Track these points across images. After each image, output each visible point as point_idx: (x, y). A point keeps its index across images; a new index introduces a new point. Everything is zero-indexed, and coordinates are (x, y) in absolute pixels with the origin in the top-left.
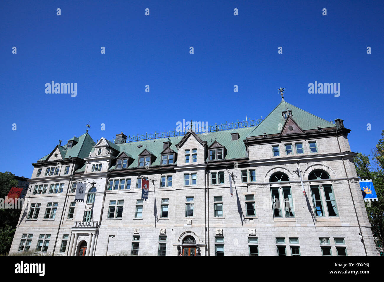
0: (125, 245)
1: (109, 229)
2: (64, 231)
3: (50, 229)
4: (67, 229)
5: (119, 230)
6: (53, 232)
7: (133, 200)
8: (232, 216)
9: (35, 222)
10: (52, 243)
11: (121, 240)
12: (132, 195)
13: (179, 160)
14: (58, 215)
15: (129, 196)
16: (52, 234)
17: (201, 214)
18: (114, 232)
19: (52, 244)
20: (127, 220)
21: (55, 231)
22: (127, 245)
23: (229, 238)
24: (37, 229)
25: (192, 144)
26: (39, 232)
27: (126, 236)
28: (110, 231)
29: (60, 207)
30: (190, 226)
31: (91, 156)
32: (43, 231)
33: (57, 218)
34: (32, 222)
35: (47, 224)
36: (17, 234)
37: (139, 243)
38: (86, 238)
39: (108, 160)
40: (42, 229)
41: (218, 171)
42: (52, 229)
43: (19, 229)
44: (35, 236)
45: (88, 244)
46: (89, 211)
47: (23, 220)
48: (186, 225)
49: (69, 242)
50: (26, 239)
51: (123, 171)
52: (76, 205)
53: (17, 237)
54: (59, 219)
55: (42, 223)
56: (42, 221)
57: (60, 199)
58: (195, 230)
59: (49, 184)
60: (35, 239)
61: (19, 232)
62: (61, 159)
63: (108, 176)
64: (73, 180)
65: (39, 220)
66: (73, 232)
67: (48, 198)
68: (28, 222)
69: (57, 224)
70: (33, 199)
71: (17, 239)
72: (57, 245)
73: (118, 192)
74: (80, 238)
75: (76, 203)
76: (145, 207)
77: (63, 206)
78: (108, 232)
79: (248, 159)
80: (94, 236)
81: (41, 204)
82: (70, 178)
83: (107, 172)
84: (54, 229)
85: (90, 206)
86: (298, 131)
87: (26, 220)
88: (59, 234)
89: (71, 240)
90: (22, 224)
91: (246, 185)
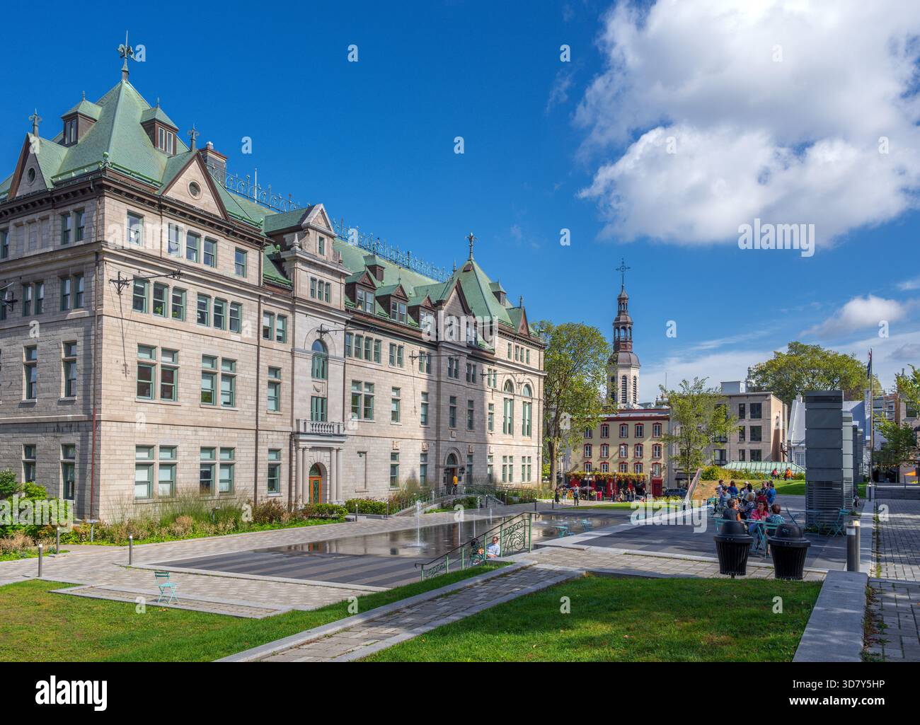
0: (383, 470)
1: (358, 440)
2: (269, 440)
3: (229, 435)
4: (275, 437)
5: (372, 441)
6: (242, 443)
7: (388, 388)
9: (175, 412)
10: (244, 470)
11: (375, 460)
12: (385, 376)
14: (244, 397)
15: (382, 378)
16: (240, 447)
18: (365, 445)
19: (246, 472)
20: (382, 425)
21: (246, 440)
22: (385, 470)
24: (189, 433)
26: (197, 442)
27: (383, 454)
28: (359, 445)
29: (246, 376)
30: (454, 440)
31: (303, 248)
32: (207, 438)
33: (244, 405)
34: (161, 409)
35: (219, 420)
36: (112, 447)
37: (398, 465)
38: (323, 458)
39: (343, 281)
40: (206, 433)
41: (473, 363)
42: (236, 435)
43: (114, 429)
44: (186, 453)
45: (328, 469)
46: (317, 398)
47: (123, 400)
48: (451, 439)
49: (288, 466)
50: (157, 462)
51: (369, 320)
52: (283, 378)
53: (118, 457)
54: (251, 410)
55: (201, 414)
56: (200, 409)
57: (240, 352)
58: (458, 446)
59: (191, 289)
60: (190, 462)
61: (116, 438)
62: (218, 213)
63: (347, 322)
64: (267, 303)
65: (186, 404)
66: (302, 445)
67: (202, 341)
68: (147, 409)
69: (249, 422)
70: (144, 330)
71: (118, 462)
72: (259, 475)
73: (365, 365)
74: (312, 458)
75: (283, 371)
76: (403, 403)
77: (256, 374)
78: (356, 445)
79: (494, 354)
80: (340, 453)
81: (180, 353)
82: (260, 296)
83: (344, 310)
84: (243, 435)
85: (318, 386)
86: (526, 333)
87: (137, 400)
88: (259, 447)
89: (297, 461)
90: (122, 413)
91: (491, 390)
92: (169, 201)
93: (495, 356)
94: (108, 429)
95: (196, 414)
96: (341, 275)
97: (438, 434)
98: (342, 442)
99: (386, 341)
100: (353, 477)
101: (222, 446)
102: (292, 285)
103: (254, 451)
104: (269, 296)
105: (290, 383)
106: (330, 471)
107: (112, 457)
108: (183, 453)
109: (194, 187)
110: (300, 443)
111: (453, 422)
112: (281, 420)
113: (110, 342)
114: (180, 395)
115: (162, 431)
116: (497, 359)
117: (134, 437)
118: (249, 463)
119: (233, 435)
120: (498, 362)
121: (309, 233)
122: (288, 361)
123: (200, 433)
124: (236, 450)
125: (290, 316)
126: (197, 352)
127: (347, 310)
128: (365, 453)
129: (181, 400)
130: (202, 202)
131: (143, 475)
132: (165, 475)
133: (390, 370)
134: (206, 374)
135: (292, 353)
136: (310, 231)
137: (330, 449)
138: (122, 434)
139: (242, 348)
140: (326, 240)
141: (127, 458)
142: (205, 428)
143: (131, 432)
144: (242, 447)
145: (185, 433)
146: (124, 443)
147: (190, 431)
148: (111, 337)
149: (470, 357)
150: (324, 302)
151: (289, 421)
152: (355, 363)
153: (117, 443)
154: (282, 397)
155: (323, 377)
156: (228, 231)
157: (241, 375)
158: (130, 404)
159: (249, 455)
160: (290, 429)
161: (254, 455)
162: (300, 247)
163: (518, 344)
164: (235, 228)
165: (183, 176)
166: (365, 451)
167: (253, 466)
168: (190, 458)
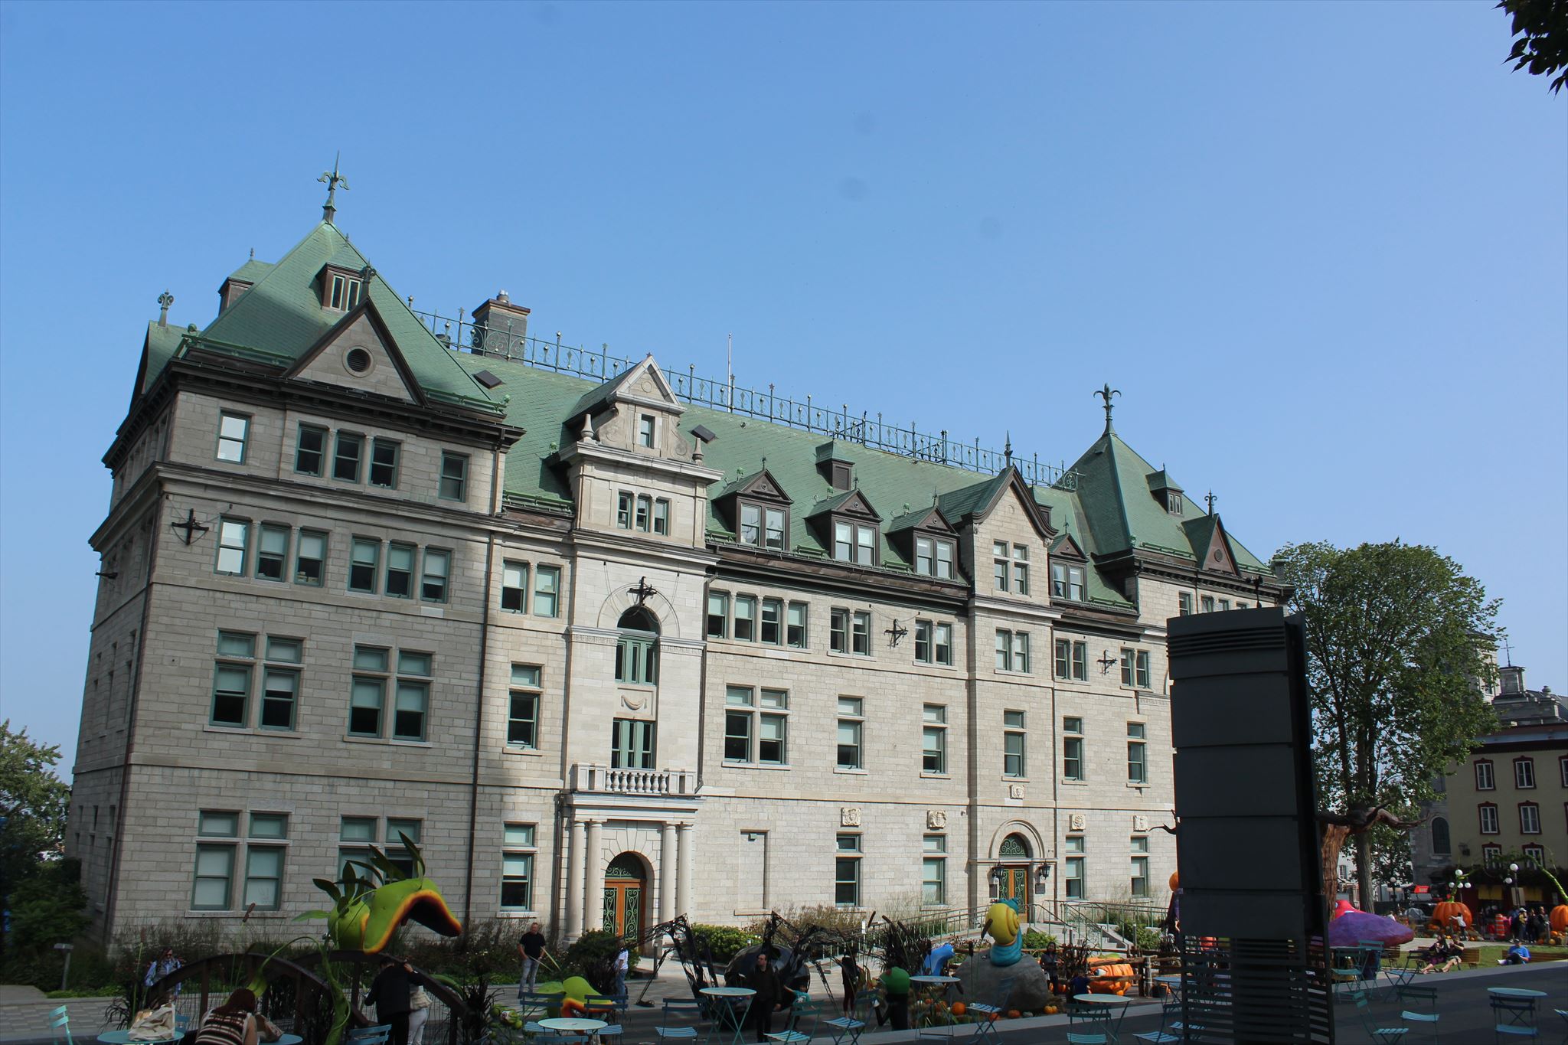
0: (814, 869)
1: (741, 806)
2: (505, 805)
3: (408, 793)
4: (520, 799)
5: (781, 809)
6: (439, 810)
7: (825, 697)
8: (1103, 778)
9: (288, 749)
10: (443, 863)
11: (793, 849)
12: (819, 674)
13: (980, 573)
14: (446, 722)
15: (809, 678)
16: (430, 817)
17: (1044, 768)
18: (763, 816)
20: (810, 774)
21: (448, 803)
22: (821, 869)
23: (1096, 839)
24: (317, 789)
25: (1013, 527)
26: (334, 806)
27: (813, 836)
28: (744, 816)
29: (454, 682)
30: (1019, 803)
31: (601, 438)
32: (356, 800)
33: (446, 738)
34: (258, 745)
35: (387, 765)
36: (150, 812)
37: (859, 859)
38: (645, 843)
39: (701, 491)
40: (354, 791)
41: (1073, 637)
42: (425, 795)
43: (158, 780)
44: (308, 828)
45: (656, 866)
46: (633, 722)
47: (179, 729)
48: (1008, 802)
49: (551, 858)
50: (243, 840)
51: (772, 563)
52: (546, 683)
53: (160, 830)
54: (461, 747)
55: (345, 754)
56: (343, 745)
57: (442, 638)
58: (1032, 817)
59: (338, 530)
60: (316, 844)
61: (158, 797)
62: (405, 395)
63: (710, 570)
64: (507, 543)
65: (315, 736)
66: (581, 815)
67: (356, 619)
68: (227, 744)
69: (457, 770)
70: (233, 605)
71: (158, 839)
72: (477, 873)
73: (760, 653)
74: (611, 843)
75: (547, 671)
76: (870, 728)
77: (476, 677)
78: (736, 816)
79: (1137, 617)
80: (689, 835)
81: (307, 644)
82: (492, 532)
83: (703, 547)
84: (443, 795)
85: (634, 698)
86: (1229, 568)
87: (207, 728)
88: (478, 819)
89: (571, 848)
90: (174, 751)
91: (1133, 694)
92: (302, 385)
93: (1140, 621)
94: (145, 779)
95: (335, 753)
96: (694, 481)
97: (972, 792)
98: (693, 811)
99: (822, 605)
100: (729, 883)
101: (391, 815)
102: (574, 509)
103: (466, 826)
104: (511, 531)
105: (562, 693)
106: (661, 869)
107: (150, 830)
108: (299, 828)
109: (359, 360)
110: (578, 811)
111: (1015, 764)
112: (538, 766)
113: (163, 628)
114: (301, 719)
115: (257, 785)
116: (1144, 627)
117: (197, 794)
118: (453, 848)
119: (419, 794)
120: (1146, 632)
121: (617, 410)
122: (559, 652)
123: (341, 790)
124: (426, 824)
125: (565, 564)
126: (343, 640)
127: (712, 548)
128: (765, 833)
129: (302, 728)
130: (373, 380)
131: (214, 865)
132: (264, 866)
133: (830, 661)
134: (361, 680)
135: (568, 636)
136: (618, 405)
137: (661, 826)
138: (173, 789)
139: (446, 630)
140: (659, 421)
141: (180, 832)
142: (352, 782)
143: (192, 785)
144: (437, 817)
145: (308, 788)
146: (176, 805)
147: (317, 788)
148: (165, 620)
149: (1057, 624)
150: (653, 536)
151: (558, 768)
152: (733, 649)
153: (161, 805)
154: (543, 721)
155: (648, 679)
156: (423, 423)
157: (440, 680)
158: (193, 735)
159: (454, 833)
160: (560, 785)
161: (466, 834)
162: (596, 437)
163: (1208, 593)
164: (435, 417)
165: (335, 342)
166: (762, 828)
167: (463, 855)
168: (314, 836)
